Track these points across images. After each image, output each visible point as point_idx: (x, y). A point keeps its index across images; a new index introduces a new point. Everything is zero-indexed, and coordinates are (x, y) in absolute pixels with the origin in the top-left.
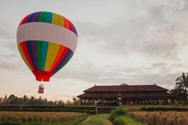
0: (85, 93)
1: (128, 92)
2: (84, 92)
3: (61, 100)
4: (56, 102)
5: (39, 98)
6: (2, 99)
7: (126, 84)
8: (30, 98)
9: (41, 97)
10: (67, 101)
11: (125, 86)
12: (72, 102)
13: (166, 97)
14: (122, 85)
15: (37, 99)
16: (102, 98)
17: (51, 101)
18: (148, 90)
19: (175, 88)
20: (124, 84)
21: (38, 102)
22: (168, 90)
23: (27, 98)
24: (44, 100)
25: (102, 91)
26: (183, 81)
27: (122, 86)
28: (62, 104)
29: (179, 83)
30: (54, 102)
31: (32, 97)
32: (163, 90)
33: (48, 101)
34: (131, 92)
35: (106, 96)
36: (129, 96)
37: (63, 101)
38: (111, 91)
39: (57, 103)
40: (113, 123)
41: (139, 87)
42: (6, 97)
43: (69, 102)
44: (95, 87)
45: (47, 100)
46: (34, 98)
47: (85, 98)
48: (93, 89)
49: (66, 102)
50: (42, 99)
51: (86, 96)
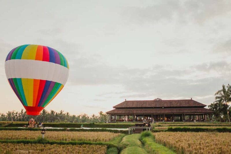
0: (115, 109)
1: (161, 108)
2: (114, 107)
3: (85, 114)
4: (79, 117)
5: (60, 113)
6: (18, 113)
7: (160, 99)
8: (50, 112)
9: (62, 111)
10: (93, 115)
11: (159, 101)
12: (99, 116)
13: (204, 113)
14: (156, 99)
15: (58, 114)
16: (133, 115)
17: (74, 116)
18: (184, 106)
19: (214, 102)
20: (158, 99)
21: (60, 117)
22: (205, 106)
23: (46, 112)
24: (66, 114)
25: (133, 107)
26: (223, 95)
27: (155, 101)
28: (86, 119)
29: (219, 97)
30: (77, 117)
31: (52, 111)
32: (201, 106)
33: (70, 116)
34: (165, 108)
35: (138, 112)
36: (163, 112)
37: (87, 115)
38: (143, 107)
39: (81, 118)
40: (141, 142)
41: (174, 102)
42: (22, 112)
43: (95, 117)
44: (126, 102)
45: (69, 114)
46: (54, 112)
47: (115, 115)
48: (124, 104)
49: (91, 117)
50: (63, 113)
51: (116, 112)
